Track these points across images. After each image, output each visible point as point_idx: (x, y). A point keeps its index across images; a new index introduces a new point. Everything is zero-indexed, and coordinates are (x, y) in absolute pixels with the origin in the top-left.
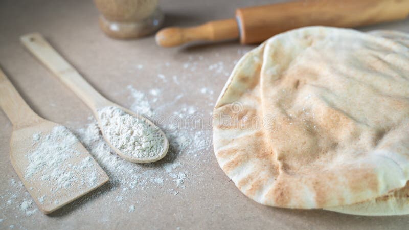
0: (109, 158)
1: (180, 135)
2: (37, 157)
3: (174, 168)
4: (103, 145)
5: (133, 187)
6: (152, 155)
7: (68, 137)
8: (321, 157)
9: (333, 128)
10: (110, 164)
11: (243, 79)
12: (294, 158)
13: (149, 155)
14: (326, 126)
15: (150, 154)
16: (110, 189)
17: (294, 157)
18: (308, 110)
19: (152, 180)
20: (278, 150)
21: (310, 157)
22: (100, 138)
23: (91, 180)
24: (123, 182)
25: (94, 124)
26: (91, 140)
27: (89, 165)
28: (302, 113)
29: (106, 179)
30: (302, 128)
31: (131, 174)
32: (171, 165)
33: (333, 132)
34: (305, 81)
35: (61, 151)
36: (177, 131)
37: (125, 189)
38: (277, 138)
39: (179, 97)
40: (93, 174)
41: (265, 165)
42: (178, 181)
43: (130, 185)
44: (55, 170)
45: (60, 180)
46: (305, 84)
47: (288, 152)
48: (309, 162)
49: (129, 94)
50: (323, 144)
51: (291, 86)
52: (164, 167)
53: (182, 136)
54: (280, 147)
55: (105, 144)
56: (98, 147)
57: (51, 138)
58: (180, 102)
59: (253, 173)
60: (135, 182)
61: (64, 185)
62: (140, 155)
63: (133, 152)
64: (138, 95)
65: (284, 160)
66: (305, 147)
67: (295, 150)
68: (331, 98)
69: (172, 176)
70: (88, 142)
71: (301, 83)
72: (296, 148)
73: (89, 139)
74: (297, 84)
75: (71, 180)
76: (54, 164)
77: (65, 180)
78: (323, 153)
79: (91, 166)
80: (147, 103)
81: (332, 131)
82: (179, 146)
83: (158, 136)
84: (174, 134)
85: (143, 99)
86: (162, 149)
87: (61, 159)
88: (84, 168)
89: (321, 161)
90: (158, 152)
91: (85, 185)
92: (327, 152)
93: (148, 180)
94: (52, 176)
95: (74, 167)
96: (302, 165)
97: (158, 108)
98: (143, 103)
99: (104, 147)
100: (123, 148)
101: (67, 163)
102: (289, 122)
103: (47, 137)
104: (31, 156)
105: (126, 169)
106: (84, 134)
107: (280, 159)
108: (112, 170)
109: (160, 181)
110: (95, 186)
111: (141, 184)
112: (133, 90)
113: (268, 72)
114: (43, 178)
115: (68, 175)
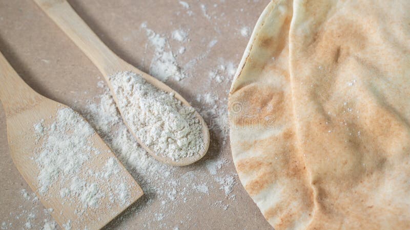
0: (136, 155)
1: (221, 112)
2: (46, 161)
3: (220, 167)
4: (125, 132)
5: (173, 198)
6: (192, 155)
7: (80, 125)
8: (364, 181)
9: (381, 135)
10: (139, 163)
11: (266, 42)
12: (333, 182)
13: (187, 154)
14: (373, 132)
15: (189, 153)
16: (146, 202)
17: (332, 179)
18: (351, 104)
19: (195, 187)
20: (313, 171)
21: (351, 180)
22: (119, 119)
23: (122, 195)
24: (159, 192)
25: (107, 96)
26: (109, 123)
27: (115, 172)
28: (343, 109)
29: (139, 193)
30: (343, 138)
31: (168, 179)
32: (214, 163)
33: (381, 142)
34: (348, 48)
35: (76, 150)
36: (216, 106)
37: (163, 202)
38: (311, 152)
39: (212, 43)
40: (122, 185)
41: (297, 191)
42: (227, 189)
43: (169, 196)
44: (74, 179)
45: (83, 197)
46: (348, 54)
47: (326, 174)
48: (349, 187)
49: (144, 39)
50: (368, 163)
51: (329, 57)
52: (207, 166)
53: (222, 114)
54: (316, 168)
55: (128, 131)
56: (120, 135)
57: (58, 127)
58: (214, 53)
59: (282, 202)
60: (174, 192)
61: (91, 204)
62: (177, 157)
63: (167, 150)
64: (158, 41)
65: (320, 184)
66: (347, 168)
67: (334, 172)
68: (382, 85)
69: (218, 180)
70: (105, 128)
71: (343, 52)
72: (335, 170)
73: (106, 122)
74: (337, 55)
75: (97, 196)
76: (71, 172)
77: (90, 196)
78: (368, 175)
79: (118, 173)
80: (171, 56)
81: (380, 139)
82: (221, 131)
83: (195, 123)
84: (213, 111)
85: (165, 49)
86: (202, 145)
87: (78, 163)
88: (109, 176)
89: (364, 187)
90: (198, 148)
91: (115, 203)
92: (372, 174)
93: (190, 188)
94: (72, 189)
95: (97, 174)
96: (341, 191)
97: (187, 65)
98: (165, 56)
99: (127, 137)
100: (153, 144)
101: (87, 168)
102: (327, 128)
103: (53, 126)
104: (40, 159)
105: (160, 171)
106: (98, 114)
107: (314, 183)
108: (143, 173)
109: (204, 188)
110: (128, 205)
111: (182, 194)
112: (149, 31)
113: (300, 30)
114: (62, 193)
115: (91, 188)
